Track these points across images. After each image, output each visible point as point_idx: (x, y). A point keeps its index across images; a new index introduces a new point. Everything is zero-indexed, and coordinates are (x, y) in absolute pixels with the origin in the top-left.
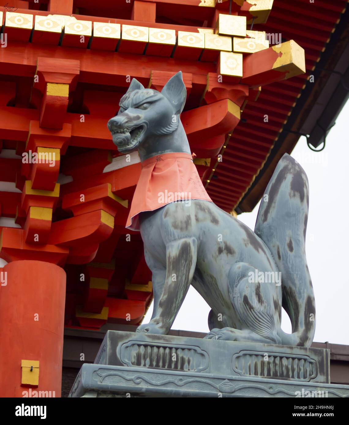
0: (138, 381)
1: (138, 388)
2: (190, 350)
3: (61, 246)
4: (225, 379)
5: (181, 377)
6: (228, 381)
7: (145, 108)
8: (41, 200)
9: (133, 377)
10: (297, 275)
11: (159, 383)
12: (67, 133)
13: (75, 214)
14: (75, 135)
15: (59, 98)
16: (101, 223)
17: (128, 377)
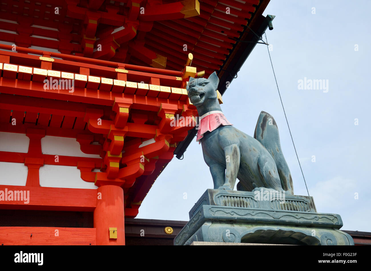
0: (233, 213)
1: (233, 217)
2: (249, 198)
3: (122, 179)
4: (274, 211)
5: (253, 211)
6: (276, 212)
7: (204, 86)
8: (114, 159)
9: (230, 211)
10: (283, 163)
11: (243, 214)
12: (126, 129)
13: (127, 165)
14: (129, 131)
15: (125, 114)
16: (140, 168)
17: (227, 212)
